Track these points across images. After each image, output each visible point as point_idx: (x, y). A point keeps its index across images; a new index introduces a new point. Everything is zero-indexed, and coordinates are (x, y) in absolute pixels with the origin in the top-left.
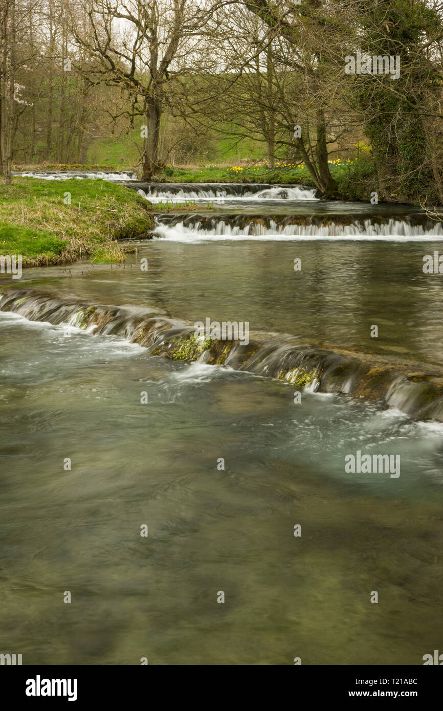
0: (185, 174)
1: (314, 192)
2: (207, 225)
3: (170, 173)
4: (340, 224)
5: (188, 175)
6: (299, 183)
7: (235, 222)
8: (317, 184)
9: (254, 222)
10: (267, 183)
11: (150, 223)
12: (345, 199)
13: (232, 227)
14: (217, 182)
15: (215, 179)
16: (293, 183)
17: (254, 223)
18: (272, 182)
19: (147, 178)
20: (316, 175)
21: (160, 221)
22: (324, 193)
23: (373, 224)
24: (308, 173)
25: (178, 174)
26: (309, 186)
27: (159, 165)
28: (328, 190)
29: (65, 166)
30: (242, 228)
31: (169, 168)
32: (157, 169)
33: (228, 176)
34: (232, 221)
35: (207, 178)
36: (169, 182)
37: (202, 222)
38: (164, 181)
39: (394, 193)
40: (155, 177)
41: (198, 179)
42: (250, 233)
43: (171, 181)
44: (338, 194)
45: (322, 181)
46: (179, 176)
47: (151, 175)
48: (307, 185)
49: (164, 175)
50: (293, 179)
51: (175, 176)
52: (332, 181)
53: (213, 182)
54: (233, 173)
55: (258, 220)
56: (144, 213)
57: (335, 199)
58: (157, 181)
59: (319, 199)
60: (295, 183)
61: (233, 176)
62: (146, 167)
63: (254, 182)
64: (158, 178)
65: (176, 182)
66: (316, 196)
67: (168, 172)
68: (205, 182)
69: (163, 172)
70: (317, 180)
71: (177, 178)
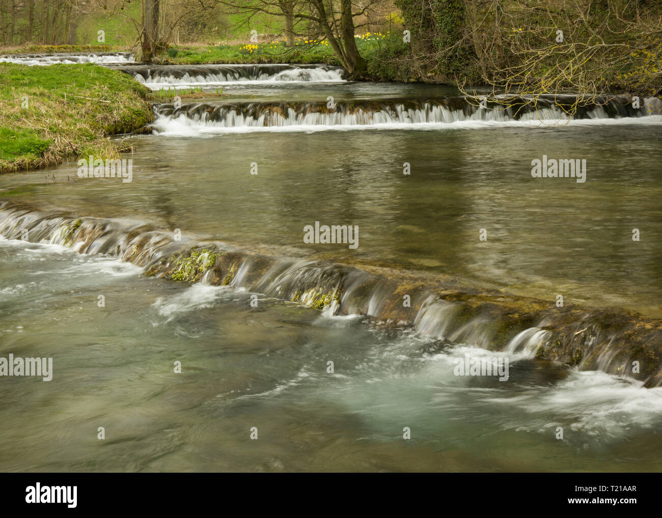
0: (191, 54)
1: (340, 72)
2: (215, 116)
3: (174, 54)
4: (369, 111)
5: (195, 56)
6: (322, 63)
7: (247, 111)
8: (343, 63)
9: (270, 110)
10: (286, 63)
11: (149, 114)
12: (376, 80)
13: (245, 117)
14: (228, 63)
15: (226, 59)
16: (315, 63)
17: (270, 112)
18: (292, 61)
19: (147, 59)
20: (341, 53)
21: (161, 113)
22: (352, 73)
23: (406, 110)
24: (333, 51)
25: (183, 54)
26: (335, 65)
27: (161, 44)
28: (355, 69)
29: (52, 48)
30: (256, 117)
31: (172, 48)
32: (159, 49)
33: (241, 55)
34: (245, 110)
35: (216, 59)
36: (173, 64)
37: (210, 112)
38: (167, 63)
39: (431, 72)
40: (156, 58)
41: (206, 60)
42: (265, 124)
43: (175, 63)
44: (367, 75)
45: (349, 60)
46: (184, 56)
47: (151, 56)
48: (332, 65)
49: (167, 56)
50: (316, 58)
51: (180, 57)
52: (360, 59)
53: (223, 63)
54: (247, 52)
55: (275, 108)
56: (142, 103)
57: (364, 81)
58: (158, 63)
59: (345, 81)
60: (318, 62)
61: (246, 56)
62: (145, 47)
63: (270, 62)
64: (160, 60)
65: (180, 64)
66: (343, 78)
67: (171, 52)
68: (214, 64)
69: (166, 53)
70: (343, 59)
71: (182, 59)
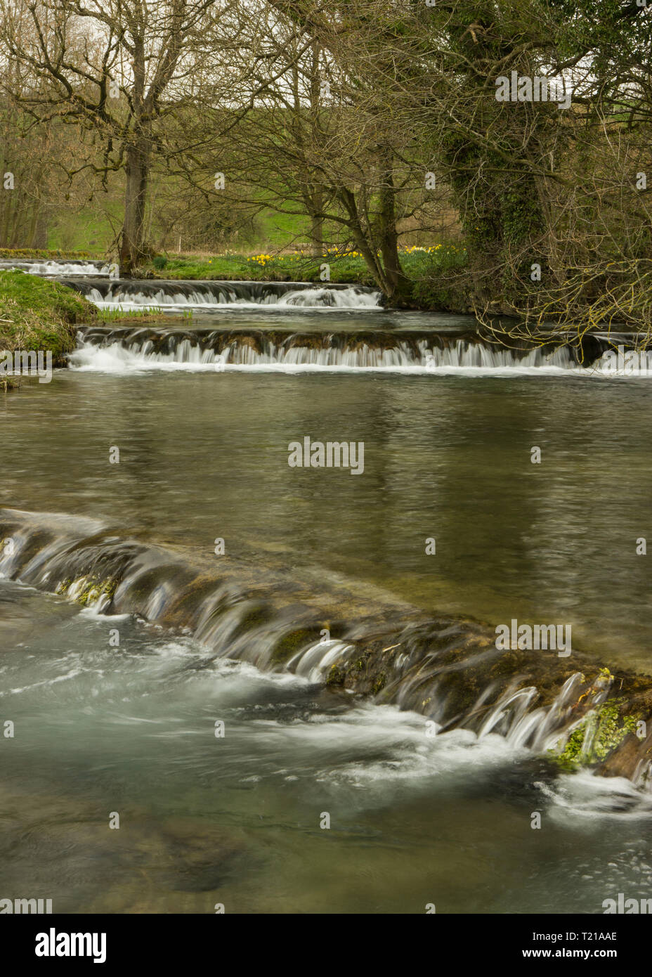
0: (185, 265)
2: (162, 347)
3: (162, 265)
5: (190, 268)
6: (355, 282)
7: (208, 341)
8: (379, 283)
9: (238, 341)
10: (307, 281)
11: (67, 341)
13: (203, 349)
14: (231, 279)
15: (229, 274)
16: (342, 281)
17: (238, 345)
18: (315, 279)
19: (126, 271)
20: (377, 269)
22: (392, 298)
24: (366, 267)
25: (173, 264)
26: (370, 287)
27: (145, 251)
28: (396, 292)
30: (218, 352)
31: (160, 256)
32: (142, 257)
33: (249, 270)
34: (204, 340)
35: (215, 273)
36: (159, 278)
38: (151, 277)
39: (496, 299)
40: (137, 270)
41: (203, 274)
42: (230, 361)
43: (161, 276)
44: (412, 301)
45: (388, 279)
46: (174, 268)
47: (131, 266)
48: (368, 286)
49: (152, 267)
50: (347, 275)
51: (169, 269)
52: (402, 279)
53: (225, 279)
54: (258, 265)
55: (245, 339)
57: (405, 308)
58: (140, 277)
59: (382, 308)
60: (350, 282)
61: (257, 270)
62: (124, 254)
63: (288, 279)
64: (142, 272)
65: (168, 278)
66: (380, 304)
67: (157, 262)
68: (212, 279)
69: (151, 262)
70: (379, 277)
71: (172, 272)
